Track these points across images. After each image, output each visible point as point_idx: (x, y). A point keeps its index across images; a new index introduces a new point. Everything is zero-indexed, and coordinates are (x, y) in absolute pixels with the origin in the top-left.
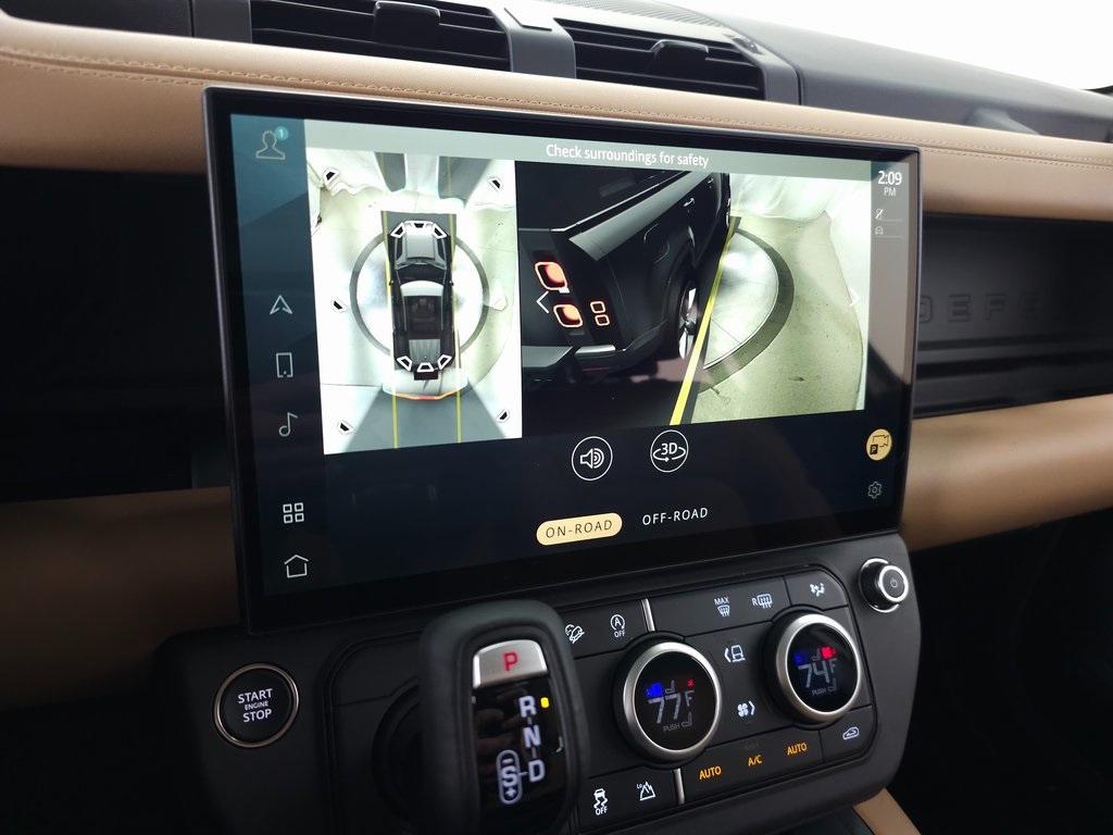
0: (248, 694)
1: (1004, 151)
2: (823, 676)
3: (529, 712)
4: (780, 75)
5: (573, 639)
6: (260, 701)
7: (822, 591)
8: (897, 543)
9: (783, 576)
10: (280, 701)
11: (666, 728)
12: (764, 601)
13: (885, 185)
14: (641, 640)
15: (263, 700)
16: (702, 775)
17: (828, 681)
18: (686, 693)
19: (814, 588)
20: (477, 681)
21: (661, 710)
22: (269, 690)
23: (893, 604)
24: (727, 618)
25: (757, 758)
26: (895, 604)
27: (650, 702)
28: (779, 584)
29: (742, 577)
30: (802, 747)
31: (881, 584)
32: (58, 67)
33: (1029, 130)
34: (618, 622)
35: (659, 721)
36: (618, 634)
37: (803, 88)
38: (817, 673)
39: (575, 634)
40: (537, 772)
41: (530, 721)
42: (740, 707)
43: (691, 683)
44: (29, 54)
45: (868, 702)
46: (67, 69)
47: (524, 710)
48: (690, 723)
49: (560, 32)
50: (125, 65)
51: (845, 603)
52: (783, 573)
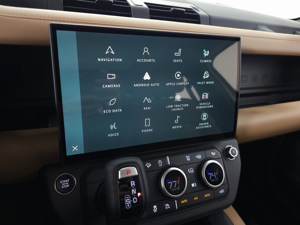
0: (63, 181)
1: (265, 37)
4: (205, 17)
5: (148, 167)
6: (66, 183)
7: (215, 154)
8: (235, 141)
9: (204, 150)
10: (71, 183)
11: (172, 190)
12: (199, 157)
14: (166, 167)
15: (67, 182)
16: (182, 202)
17: (216, 177)
19: (212, 153)
20: (120, 177)
21: (171, 185)
22: (68, 180)
23: (233, 157)
24: (189, 161)
25: (197, 198)
26: (234, 157)
27: (168, 183)
28: (203, 152)
29: (193, 150)
30: (209, 195)
31: (230, 152)
32: (11, 18)
33: (273, 31)
34: (160, 162)
35: (171, 188)
36: (160, 165)
37: (211, 21)
38: (213, 175)
39: (149, 165)
40: (135, 201)
41: (133, 187)
42: (192, 184)
43: (179, 178)
44: (4, 15)
45: (227, 183)
46: (14, 18)
47: (132, 184)
48: (179, 188)
49: (145, 6)
50: (29, 17)
51: (221, 157)
52: (204, 149)
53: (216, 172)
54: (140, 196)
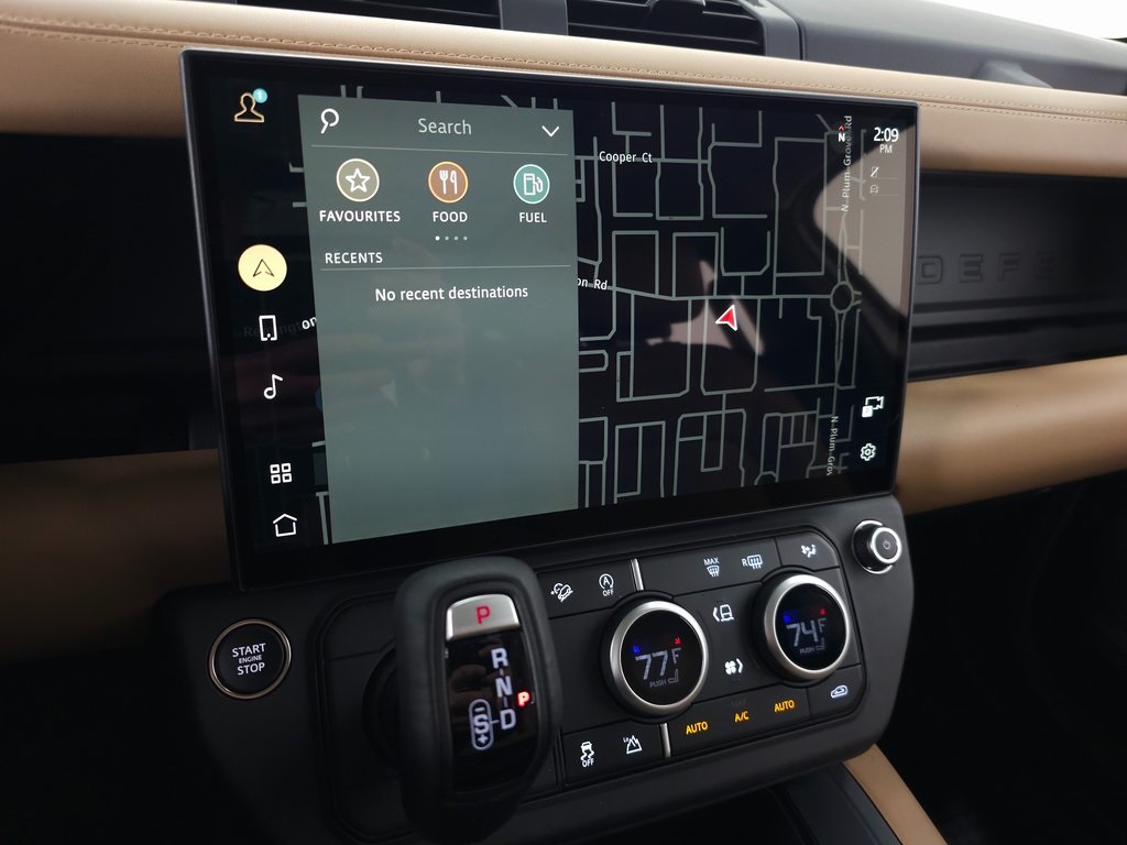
0: (242, 649)
1: (1012, 105)
2: (812, 635)
3: (501, 664)
4: (780, 28)
5: (562, 598)
6: (253, 655)
7: (814, 552)
8: (893, 505)
9: (774, 537)
10: (273, 655)
11: (652, 684)
12: (755, 562)
13: (881, 142)
14: (628, 599)
15: (257, 654)
16: (689, 730)
17: (816, 640)
18: (673, 651)
19: (805, 549)
20: (450, 633)
21: (648, 667)
22: (262, 645)
23: (886, 565)
24: (715, 578)
25: (744, 714)
26: (888, 565)
27: (637, 659)
28: (770, 545)
29: (732, 538)
30: (790, 704)
31: (873, 546)
32: (38, 32)
33: (1044, 84)
34: (606, 581)
35: (645, 677)
36: (606, 593)
37: (804, 42)
38: (805, 632)
39: (563, 593)
40: (508, 720)
41: (502, 672)
42: (727, 665)
43: (678, 641)
44: (10, 19)
45: (857, 661)
46: (47, 33)
47: (496, 661)
48: (676, 679)
50: (105, 28)
51: (837, 564)
52: (775, 535)
53: (819, 620)
54: (526, 703)
